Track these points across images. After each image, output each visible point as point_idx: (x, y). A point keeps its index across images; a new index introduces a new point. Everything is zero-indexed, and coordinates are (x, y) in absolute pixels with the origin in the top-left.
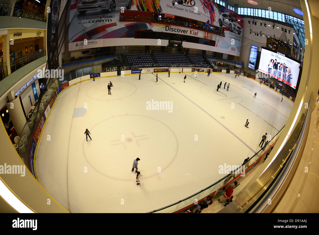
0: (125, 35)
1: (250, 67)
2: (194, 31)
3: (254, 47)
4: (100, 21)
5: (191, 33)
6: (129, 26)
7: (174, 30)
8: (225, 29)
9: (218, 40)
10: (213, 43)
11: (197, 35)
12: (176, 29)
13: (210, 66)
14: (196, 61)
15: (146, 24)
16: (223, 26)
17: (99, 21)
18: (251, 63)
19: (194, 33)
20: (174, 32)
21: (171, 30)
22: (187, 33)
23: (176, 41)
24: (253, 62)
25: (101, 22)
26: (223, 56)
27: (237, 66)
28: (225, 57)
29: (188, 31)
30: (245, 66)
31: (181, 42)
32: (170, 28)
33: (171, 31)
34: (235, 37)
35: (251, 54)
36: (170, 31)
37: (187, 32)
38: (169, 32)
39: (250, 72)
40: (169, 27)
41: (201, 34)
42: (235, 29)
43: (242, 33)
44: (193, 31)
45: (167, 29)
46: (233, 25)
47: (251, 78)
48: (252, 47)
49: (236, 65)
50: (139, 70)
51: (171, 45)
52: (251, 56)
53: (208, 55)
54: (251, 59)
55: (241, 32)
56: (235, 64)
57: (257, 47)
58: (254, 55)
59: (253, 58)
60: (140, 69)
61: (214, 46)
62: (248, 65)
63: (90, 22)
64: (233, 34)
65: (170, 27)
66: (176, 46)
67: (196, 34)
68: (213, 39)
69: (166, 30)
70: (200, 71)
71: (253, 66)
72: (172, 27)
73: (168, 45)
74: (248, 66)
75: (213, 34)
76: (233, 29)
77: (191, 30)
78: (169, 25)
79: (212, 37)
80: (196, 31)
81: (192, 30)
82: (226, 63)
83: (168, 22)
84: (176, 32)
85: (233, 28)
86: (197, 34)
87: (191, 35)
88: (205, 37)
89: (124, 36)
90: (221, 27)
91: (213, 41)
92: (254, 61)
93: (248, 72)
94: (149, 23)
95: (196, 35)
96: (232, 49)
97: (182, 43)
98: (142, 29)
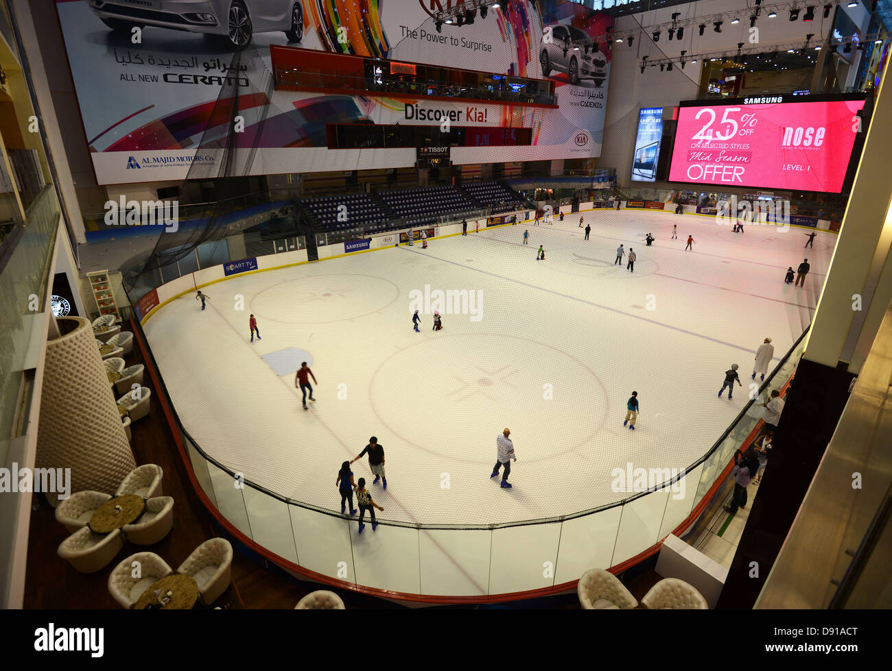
0: (300, 137)
1: (636, 178)
2: (476, 110)
3: (649, 112)
4: (207, 81)
5: (471, 118)
6: (307, 107)
7: (426, 113)
8: (557, 82)
9: (540, 124)
10: (523, 137)
11: (486, 121)
12: (432, 111)
13: (525, 204)
14: (488, 199)
15: (353, 98)
16: (553, 73)
17: (203, 81)
18: (640, 165)
19: (476, 115)
20: (427, 123)
21: (420, 116)
22: (458, 120)
23: (435, 149)
24: (649, 160)
25: (211, 83)
26: (552, 168)
27: (597, 186)
28: (556, 170)
29: (461, 112)
30: (622, 181)
31: (446, 148)
32: (417, 110)
33: (420, 119)
34: (586, 99)
35: (638, 138)
36: (417, 118)
37: (460, 114)
38: (414, 122)
39: (639, 192)
40: (414, 106)
41: (494, 117)
42: (587, 73)
43: (607, 78)
44: (473, 111)
45: (409, 114)
46: (582, 58)
47: (649, 208)
48: (643, 115)
49: (594, 184)
50: (364, 241)
51: (422, 160)
52: (639, 145)
53: (511, 176)
54: (641, 153)
55: (604, 75)
56: (592, 182)
57: (660, 108)
58: (652, 139)
59: (648, 150)
60: (367, 237)
61: (529, 144)
62: (631, 173)
63: (170, 78)
64: (581, 89)
65: (417, 106)
66: (434, 163)
67: (482, 117)
68: (527, 125)
69: (407, 118)
70: (506, 221)
71: (649, 172)
72: (421, 104)
73: (416, 164)
74: (631, 176)
75: (524, 108)
76: (580, 75)
77: (468, 108)
78: (412, 100)
79: (521, 119)
80: (481, 108)
81: (471, 106)
82: (560, 186)
83: (410, 91)
84: (432, 119)
85: (582, 70)
86: (484, 116)
87: (470, 124)
88: (505, 121)
89: (299, 141)
90: (546, 79)
91: (526, 128)
92: (653, 155)
93: (633, 195)
94: (362, 97)
95: (482, 121)
96: (578, 140)
97: (448, 151)
98: (345, 120)
